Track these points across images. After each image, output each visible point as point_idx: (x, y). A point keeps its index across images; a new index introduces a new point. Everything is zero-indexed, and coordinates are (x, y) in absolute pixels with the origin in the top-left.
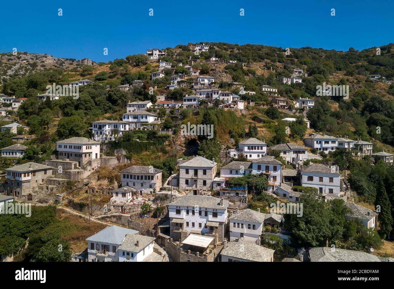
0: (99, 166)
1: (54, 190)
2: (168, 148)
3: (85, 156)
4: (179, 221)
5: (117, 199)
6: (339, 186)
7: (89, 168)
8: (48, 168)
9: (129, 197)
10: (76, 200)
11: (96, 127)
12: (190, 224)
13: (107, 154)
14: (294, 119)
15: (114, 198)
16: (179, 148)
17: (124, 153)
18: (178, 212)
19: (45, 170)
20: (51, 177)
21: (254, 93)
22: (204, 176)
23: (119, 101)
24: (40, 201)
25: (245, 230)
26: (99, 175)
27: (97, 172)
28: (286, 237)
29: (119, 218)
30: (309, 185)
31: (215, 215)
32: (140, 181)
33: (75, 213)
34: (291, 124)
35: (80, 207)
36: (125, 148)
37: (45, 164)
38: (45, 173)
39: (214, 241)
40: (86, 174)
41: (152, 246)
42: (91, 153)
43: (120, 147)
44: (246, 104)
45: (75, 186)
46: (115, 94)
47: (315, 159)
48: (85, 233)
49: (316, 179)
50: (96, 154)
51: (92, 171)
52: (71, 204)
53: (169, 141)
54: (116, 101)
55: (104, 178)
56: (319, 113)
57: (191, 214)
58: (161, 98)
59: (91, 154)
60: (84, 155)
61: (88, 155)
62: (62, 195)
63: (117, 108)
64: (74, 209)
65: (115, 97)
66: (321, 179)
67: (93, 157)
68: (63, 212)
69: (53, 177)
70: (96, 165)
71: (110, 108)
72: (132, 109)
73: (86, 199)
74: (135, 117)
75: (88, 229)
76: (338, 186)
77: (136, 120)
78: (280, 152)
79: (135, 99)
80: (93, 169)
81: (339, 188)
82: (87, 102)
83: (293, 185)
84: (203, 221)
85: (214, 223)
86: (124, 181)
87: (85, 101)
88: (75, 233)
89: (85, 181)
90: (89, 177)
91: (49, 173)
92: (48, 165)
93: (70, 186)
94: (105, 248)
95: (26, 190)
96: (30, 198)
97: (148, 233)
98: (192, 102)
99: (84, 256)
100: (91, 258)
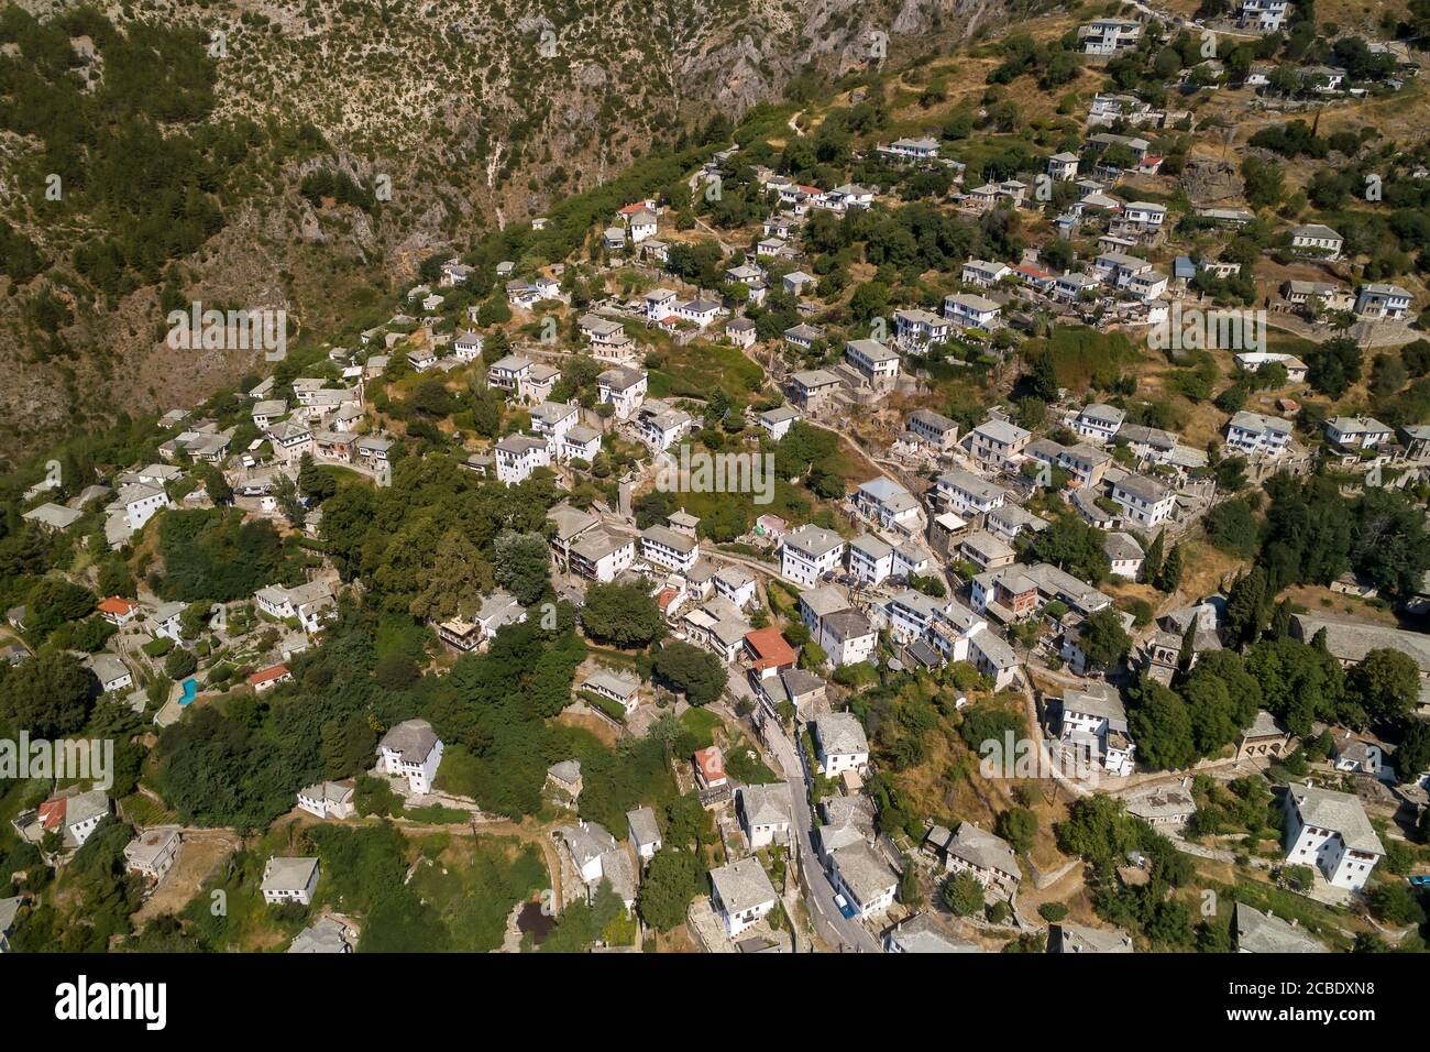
0: (893, 389)
2: (990, 382)
3: (878, 374)
4: (944, 496)
5: (900, 446)
7: (879, 391)
8: (834, 381)
9: (914, 447)
10: (859, 432)
11: (901, 322)
12: (955, 503)
13: (908, 371)
15: (897, 444)
16: (1004, 385)
17: (928, 376)
18: (946, 488)
19: (831, 384)
20: (837, 391)
22: (999, 450)
23: (957, 250)
24: (824, 422)
26: (892, 401)
27: (889, 397)
29: (897, 468)
31: (978, 503)
32: (929, 432)
33: (857, 447)
35: (862, 442)
36: (930, 370)
38: (832, 387)
39: (968, 526)
40: (876, 398)
41: (915, 511)
42: (886, 370)
43: (923, 367)
48: (861, 475)
50: (893, 371)
51: (883, 395)
52: (853, 433)
53: (995, 371)
55: (895, 408)
57: (957, 493)
58: (1030, 256)
59: (885, 372)
60: (875, 373)
61: (880, 373)
63: (950, 263)
64: (855, 441)
65: (950, 243)
67: (888, 374)
68: (846, 442)
69: (839, 391)
70: (888, 388)
73: (869, 433)
75: (865, 471)
77: (963, 313)
80: (885, 393)
84: (967, 504)
86: (912, 425)
88: (853, 473)
89: (874, 407)
90: (878, 403)
91: (836, 386)
93: (856, 410)
94: (873, 499)
95: (812, 406)
96: (814, 415)
97: (917, 496)
98: (1069, 292)
99: (855, 499)
100: (860, 502)
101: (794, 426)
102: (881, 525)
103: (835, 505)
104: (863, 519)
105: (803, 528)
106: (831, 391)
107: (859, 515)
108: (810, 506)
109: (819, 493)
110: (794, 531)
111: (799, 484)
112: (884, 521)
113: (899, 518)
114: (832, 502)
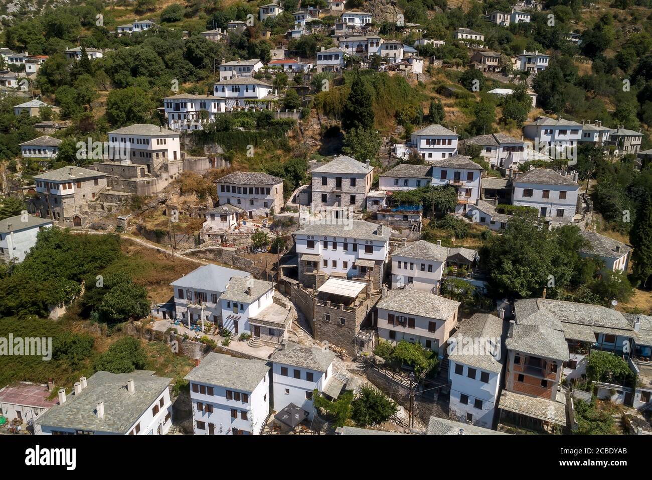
0: (181, 171)
1: (114, 210)
2: (292, 143)
3: (157, 156)
4: (312, 259)
5: (214, 225)
6: (574, 206)
7: (165, 175)
8: (99, 175)
9: (232, 221)
10: (149, 226)
11: (171, 107)
12: (330, 263)
13: (193, 153)
14: (510, 92)
15: (209, 223)
16: (310, 142)
17: (220, 150)
18: (311, 244)
19: (96, 179)
20: (106, 190)
21: (442, 42)
22: (353, 188)
23: (206, 61)
24: (94, 227)
25: (416, 273)
26: (182, 186)
27: (178, 181)
28: (480, 283)
29: (219, 253)
30: (524, 203)
31: (369, 249)
32: (248, 196)
33: (150, 245)
34: (503, 101)
35: (157, 236)
36: (221, 142)
37: (94, 169)
38: (96, 184)
39: (367, 288)
40: (161, 185)
42: (167, 150)
43: (213, 140)
44: (427, 63)
45: (146, 204)
46: (197, 47)
47: (539, 160)
48: (167, 274)
49: (538, 194)
50: (175, 153)
51: (170, 180)
52: (141, 231)
53: (294, 131)
54: (201, 59)
55: (190, 191)
56: (555, 80)
57: (330, 247)
58: (278, 55)
59: (166, 152)
60: (154, 154)
61: (160, 154)
62: (127, 218)
63: (202, 73)
64: (147, 239)
65: (198, 52)
66: (546, 194)
67: (170, 157)
68: (132, 243)
69: (109, 190)
70: (175, 170)
71: (191, 73)
72: (228, 74)
73: (165, 224)
74: (235, 89)
75: (172, 268)
76: (572, 205)
77: (236, 94)
78: (481, 148)
79: (234, 55)
80: (172, 177)
81: (574, 208)
82: (151, 63)
83: (498, 204)
84: (350, 258)
85: (366, 261)
86: (223, 196)
87: (148, 61)
88: (153, 275)
89: (161, 196)
90: (166, 190)
91: (103, 183)
92: (98, 170)
93: (137, 204)
94: (200, 296)
95: (70, 210)
96: (77, 221)
97: (263, 276)
98: (334, 62)
99: (170, 308)
100: (180, 311)
101: (43, 238)
102: (224, 333)
103: (138, 329)
104: (192, 334)
105: (81, 386)
106: (97, 189)
107: (181, 330)
108: (92, 344)
109: (105, 318)
110: (63, 397)
111: (67, 318)
112: (228, 325)
113: (254, 311)
114: (129, 326)
